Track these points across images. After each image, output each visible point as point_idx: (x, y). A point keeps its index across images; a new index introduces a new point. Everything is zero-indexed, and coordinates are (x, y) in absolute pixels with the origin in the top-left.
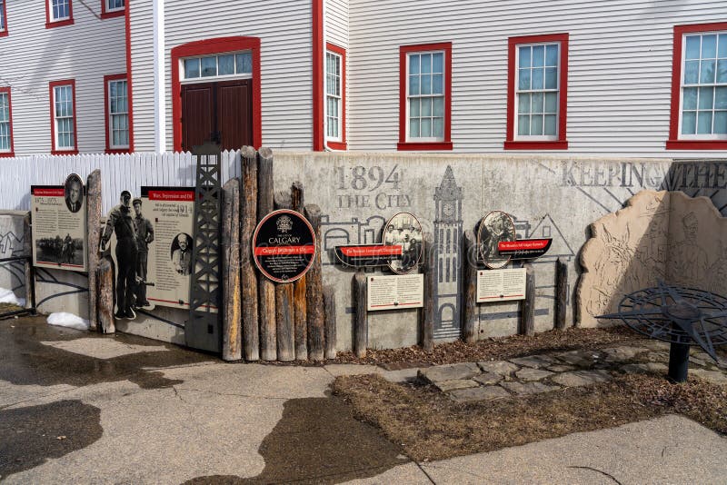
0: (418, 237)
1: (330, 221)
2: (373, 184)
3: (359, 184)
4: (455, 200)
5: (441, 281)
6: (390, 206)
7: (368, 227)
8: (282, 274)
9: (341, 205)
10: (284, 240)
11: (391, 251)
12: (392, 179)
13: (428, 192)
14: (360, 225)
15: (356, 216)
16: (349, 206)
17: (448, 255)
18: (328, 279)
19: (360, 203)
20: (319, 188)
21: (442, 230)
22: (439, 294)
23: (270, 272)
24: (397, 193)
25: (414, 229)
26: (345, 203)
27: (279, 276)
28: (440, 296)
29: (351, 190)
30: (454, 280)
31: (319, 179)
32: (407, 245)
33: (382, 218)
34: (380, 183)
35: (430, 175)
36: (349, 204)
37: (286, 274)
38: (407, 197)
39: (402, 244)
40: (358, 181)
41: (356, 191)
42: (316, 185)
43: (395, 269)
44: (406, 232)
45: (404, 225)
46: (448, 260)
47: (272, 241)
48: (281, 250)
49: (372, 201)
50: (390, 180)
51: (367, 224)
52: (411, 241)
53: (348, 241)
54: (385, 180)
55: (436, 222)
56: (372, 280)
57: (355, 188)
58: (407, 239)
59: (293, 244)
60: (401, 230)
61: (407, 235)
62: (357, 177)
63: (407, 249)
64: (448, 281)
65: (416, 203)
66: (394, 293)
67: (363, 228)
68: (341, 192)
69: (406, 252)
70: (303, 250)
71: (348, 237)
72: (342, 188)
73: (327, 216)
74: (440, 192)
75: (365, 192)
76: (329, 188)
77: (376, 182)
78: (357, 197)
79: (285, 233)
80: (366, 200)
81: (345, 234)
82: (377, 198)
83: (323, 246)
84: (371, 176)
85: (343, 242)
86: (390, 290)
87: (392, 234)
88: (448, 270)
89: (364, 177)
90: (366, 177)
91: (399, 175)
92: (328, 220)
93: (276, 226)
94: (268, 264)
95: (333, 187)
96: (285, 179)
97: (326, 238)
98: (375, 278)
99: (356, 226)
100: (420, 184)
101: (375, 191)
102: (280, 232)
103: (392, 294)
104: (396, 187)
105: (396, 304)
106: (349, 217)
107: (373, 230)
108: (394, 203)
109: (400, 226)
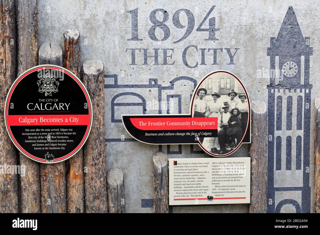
0: (243, 107)
1: (119, 83)
2: (179, 33)
3: (159, 32)
4: (300, 55)
5: (279, 168)
6: (203, 63)
7: (172, 92)
8: (45, 151)
9: (133, 62)
10: (48, 107)
11: (202, 124)
12: (206, 25)
13: (260, 44)
14: (161, 88)
15: (154, 77)
16: (146, 63)
17: (289, 133)
18: (117, 160)
19: (161, 59)
20: (103, 39)
21: (280, 98)
22: (275, 186)
23: (29, 148)
24: (213, 44)
25: (236, 94)
26: (139, 59)
27: (40, 154)
28: (278, 189)
29: (147, 42)
30: (298, 168)
31: (103, 26)
32: (226, 117)
33: (191, 79)
34: (189, 32)
35: (262, 21)
36: (146, 59)
37: (51, 152)
38: (228, 50)
39: (218, 116)
40: (158, 29)
41: (155, 43)
42: (100, 35)
43: (209, 150)
44: (224, 98)
45: (221, 89)
46: (289, 139)
47: (31, 107)
48: (43, 120)
49: (178, 56)
50: (203, 27)
51: (171, 88)
52: (232, 112)
53: (145, 110)
54: (196, 27)
55: (271, 86)
56: (175, 163)
57: (153, 37)
58: (226, 108)
59: (61, 113)
60: (217, 96)
61: (226, 104)
62: (157, 24)
63: (226, 122)
64: (289, 167)
65: (241, 60)
66: (208, 181)
67: (165, 93)
68: (133, 44)
69: (223, 126)
70: (75, 120)
71: (144, 104)
72: (135, 38)
73: (115, 76)
74: (277, 44)
75: (167, 44)
76: (117, 39)
77: (184, 31)
78: (156, 50)
79: (48, 97)
80: (169, 54)
81: (140, 101)
82: (184, 53)
83: (108, 116)
84: (177, 23)
85: (137, 111)
86: (202, 179)
87: (203, 101)
88: (289, 154)
89: (167, 23)
90: (169, 23)
91: (217, 20)
92: (116, 81)
93: (37, 88)
94: (26, 137)
95: (122, 37)
96: (57, 25)
97: (113, 105)
98: (180, 160)
99: (155, 91)
100: (247, 33)
101: (181, 43)
102: (42, 95)
103: (203, 184)
104: (212, 38)
105: (210, 198)
106: (144, 79)
107: (179, 96)
108: (209, 58)
109: (216, 90)
